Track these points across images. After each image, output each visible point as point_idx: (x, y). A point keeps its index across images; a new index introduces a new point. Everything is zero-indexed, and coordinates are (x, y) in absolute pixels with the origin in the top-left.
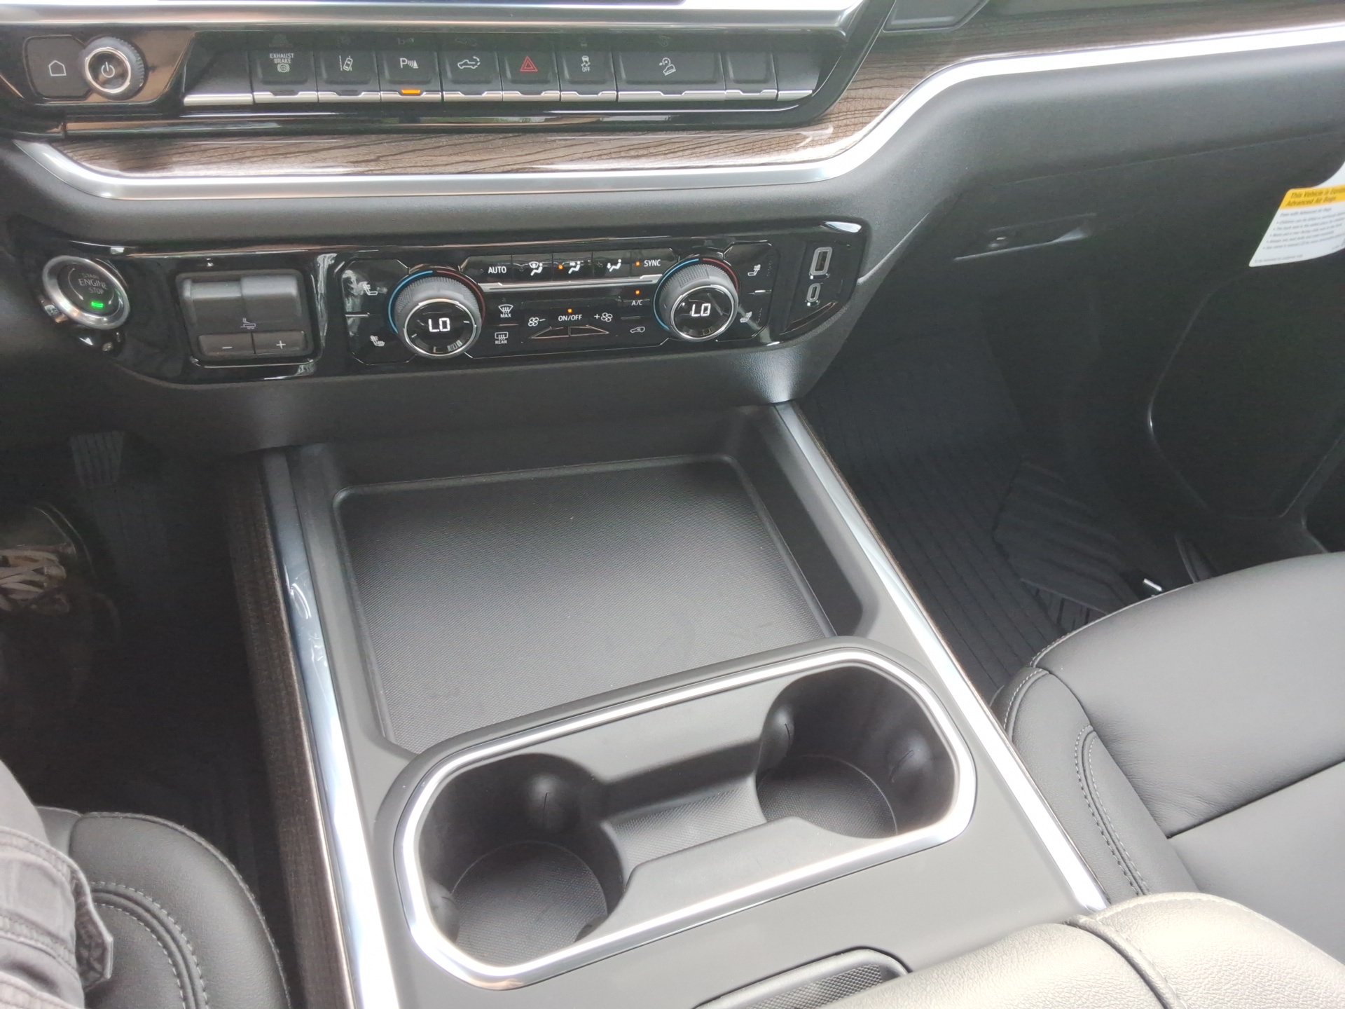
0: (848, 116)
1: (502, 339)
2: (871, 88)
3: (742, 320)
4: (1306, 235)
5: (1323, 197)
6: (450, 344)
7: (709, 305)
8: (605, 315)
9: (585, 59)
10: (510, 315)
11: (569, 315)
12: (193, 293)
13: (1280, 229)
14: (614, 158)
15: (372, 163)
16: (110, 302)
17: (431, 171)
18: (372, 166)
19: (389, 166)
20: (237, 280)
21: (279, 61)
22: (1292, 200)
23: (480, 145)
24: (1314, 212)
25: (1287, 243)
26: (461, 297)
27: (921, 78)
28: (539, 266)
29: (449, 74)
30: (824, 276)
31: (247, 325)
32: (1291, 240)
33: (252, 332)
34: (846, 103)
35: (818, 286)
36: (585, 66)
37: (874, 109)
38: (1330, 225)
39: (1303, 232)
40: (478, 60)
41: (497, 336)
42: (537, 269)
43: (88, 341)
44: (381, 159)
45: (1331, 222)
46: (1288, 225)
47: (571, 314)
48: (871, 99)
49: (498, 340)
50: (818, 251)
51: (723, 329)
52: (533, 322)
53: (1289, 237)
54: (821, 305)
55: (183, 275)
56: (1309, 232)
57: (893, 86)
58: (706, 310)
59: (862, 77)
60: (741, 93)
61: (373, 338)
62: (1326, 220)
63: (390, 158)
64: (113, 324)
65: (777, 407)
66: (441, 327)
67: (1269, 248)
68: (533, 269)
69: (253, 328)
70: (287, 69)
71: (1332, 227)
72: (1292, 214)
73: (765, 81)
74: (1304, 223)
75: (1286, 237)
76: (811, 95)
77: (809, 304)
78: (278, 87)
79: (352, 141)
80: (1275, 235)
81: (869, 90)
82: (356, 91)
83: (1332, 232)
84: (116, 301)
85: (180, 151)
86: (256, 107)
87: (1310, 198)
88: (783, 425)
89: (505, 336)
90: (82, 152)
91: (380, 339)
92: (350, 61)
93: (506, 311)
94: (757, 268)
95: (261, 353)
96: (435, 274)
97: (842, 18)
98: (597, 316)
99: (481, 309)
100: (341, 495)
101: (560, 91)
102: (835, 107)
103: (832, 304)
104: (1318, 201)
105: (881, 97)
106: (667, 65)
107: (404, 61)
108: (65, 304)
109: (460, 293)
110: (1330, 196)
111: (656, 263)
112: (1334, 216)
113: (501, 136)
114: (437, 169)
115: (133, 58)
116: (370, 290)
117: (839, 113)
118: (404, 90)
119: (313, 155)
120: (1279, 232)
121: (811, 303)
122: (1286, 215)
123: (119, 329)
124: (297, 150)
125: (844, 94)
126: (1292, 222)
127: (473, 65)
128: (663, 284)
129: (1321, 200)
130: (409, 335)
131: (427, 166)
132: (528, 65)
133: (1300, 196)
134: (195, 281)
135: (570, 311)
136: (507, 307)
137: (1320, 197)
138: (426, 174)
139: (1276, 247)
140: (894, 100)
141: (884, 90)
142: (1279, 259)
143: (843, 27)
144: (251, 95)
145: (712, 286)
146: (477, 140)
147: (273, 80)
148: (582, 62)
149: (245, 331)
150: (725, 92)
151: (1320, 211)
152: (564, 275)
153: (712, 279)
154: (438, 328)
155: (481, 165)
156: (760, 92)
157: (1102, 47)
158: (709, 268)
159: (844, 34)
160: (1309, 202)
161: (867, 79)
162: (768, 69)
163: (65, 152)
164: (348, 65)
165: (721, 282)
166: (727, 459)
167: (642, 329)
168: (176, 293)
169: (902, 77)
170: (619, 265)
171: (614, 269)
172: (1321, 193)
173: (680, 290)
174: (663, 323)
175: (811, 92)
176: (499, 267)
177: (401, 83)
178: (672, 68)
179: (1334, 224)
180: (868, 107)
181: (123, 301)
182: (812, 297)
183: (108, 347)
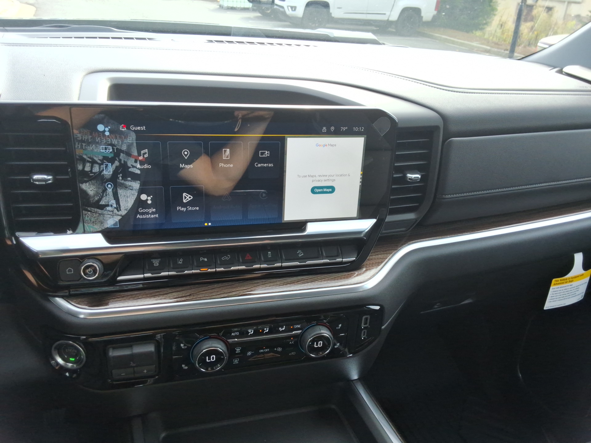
0: (370, 266)
1: (236, 361)
2: (377, 255)
3: (336, 347)
4: (565, 296)
5: (568, 280)
6: (215, 366)
7: (322, 342)
8: (279, 348)
9: (269, 253)
10: (240, 352)
11: (264, 349)
12: (113, 353)
13: (553, 294)
14: (281, 288)
15: (188, 297)
16: (78, 358)
17: (211, 298)
18: (188, 298)
19: (194, 297)
20: (131, 346)
21: (155, 262)
22: (555, 283)
23: (230, 286)
24: (566, 286)
25: (558, 299)
26: (220, 347)
27: (396, 250)
28: (252, 331)
29: (219, 262)
30: (368, 327)
31: (132, 364)
32: (559, 298)
33: (134, 367)
34: (369, 261)
35: (366, 331)
36: (269, 255)
37: (380, 262)
38: (574, 291)
39: (563, 295)
40: (230, 256)
41: (234, 361)
42: (251, 332)
43: (67, 374)
44: (192, 295)
45: (574, 290)
46: (556, 292)
47: (265, 349)
48: (378, 259)
49: (234, 362)
50: (364, 317)
51: (328, 351)
52: (249, 353)
53: (558, 297)
54: (367, 338)
55: (109, 346)
56: (565, 294)
57: (386, 254)
58: (320, 344)
59: (374, 251)
60: (329, 261)
61: (183, 366)
62: (571, 289)
63: (195, 294)
64: (78, 367)
65: (354, 382)
66: (212, 359)
67: (550, 302)
68: (249, 332)
69: (134, 365)
70: (158, 264)
71: (575, 291)
72: (557, 288)
73: (337, 256)
74: (563, 291)
75: (556, 297)
76: (355, 260)
77: (363, 338)
78: (153, 272)
79: (180, 289)
80: (551, 297)
81: (377, 256)
82: (183, 271)
83: (575, 294)
84: (80, 357)
85: (114, 298)
86: (145, 279)
87: (563, 281)
88: (357, 390)
89: (238, 360)
90: (75, 300)
91: (186, 366)
92: (181, 260)
93: (238, 350)
94: (340, 325)
95: (137, 375)
96: (210, 338)
97: (364, 233)
98: (275, 349)
99: (228, 351)
100: (163, 435)
101: (260, 265)
102: (365, 263)
103: (372, 338)
104: (566, 282)
105: (382, 258)
106: (300, 253)
107: (202, 259)
108: (60, 360)
109: (220, 345)
110: (571, 280)
111: (299, 326)
112: (574, 287)
113: (237, 282)
114: (213, 297)
115: (100, 266)
116: (184, 346)
117: (366, 265)
118: (201, 269)
119: (165, 295)
120: (553, 295)
121: (364, 338)
122: (555, 289)
123: (80, 369)
124: (159, 294)
125: (368, 258)
126: (557, 291)
127: (228, 258)
128: (302, 334)
129: (567, 282)
130: (198, 364)
131: (209, 296)
132: (248, 257)
133: (558, 281)
134: (114, 348)
135: (264, 348)
136: (238, 348)
137: (567, 281)
138: (209, 299)
139: (553, 301)
140: (387, 259)
141: (383, 255)
142: (556, 306)
143: (365, 236)
144: (143, 275)
145: (322, 334)
146: (228, 284)
147: (152, 269)
148: (268, 254)
149: (132, 367)
150: (322, 261)
151: (568, 286)
152: (262, 334)
153: (322, 331)
154: (211, 360)
155: (230, 294)
156: (335, 260)
157: (465, 234)
158: (321, 327)
159: (365, 238)
160: (563, 283)
161: (376, 252)
162: (338, 251)
163: (69, 301)
164: (181, 262)
165: (326, 333)
166: (333, 407)
167: (294, 353)
168: (105, 353)
169: (389, 250)
170: (284, 328)
171: (282, 330)
172: (566, 279)
173: (309, 337)
174: (303, 350)
175: (355, 259)
176: (236, 333)
177: (200, 267)
178: (302, 254)
179: (576, 290)
180: (377, 262)
181: (83, 356)
182: (364, 335)
183: (75, 376)
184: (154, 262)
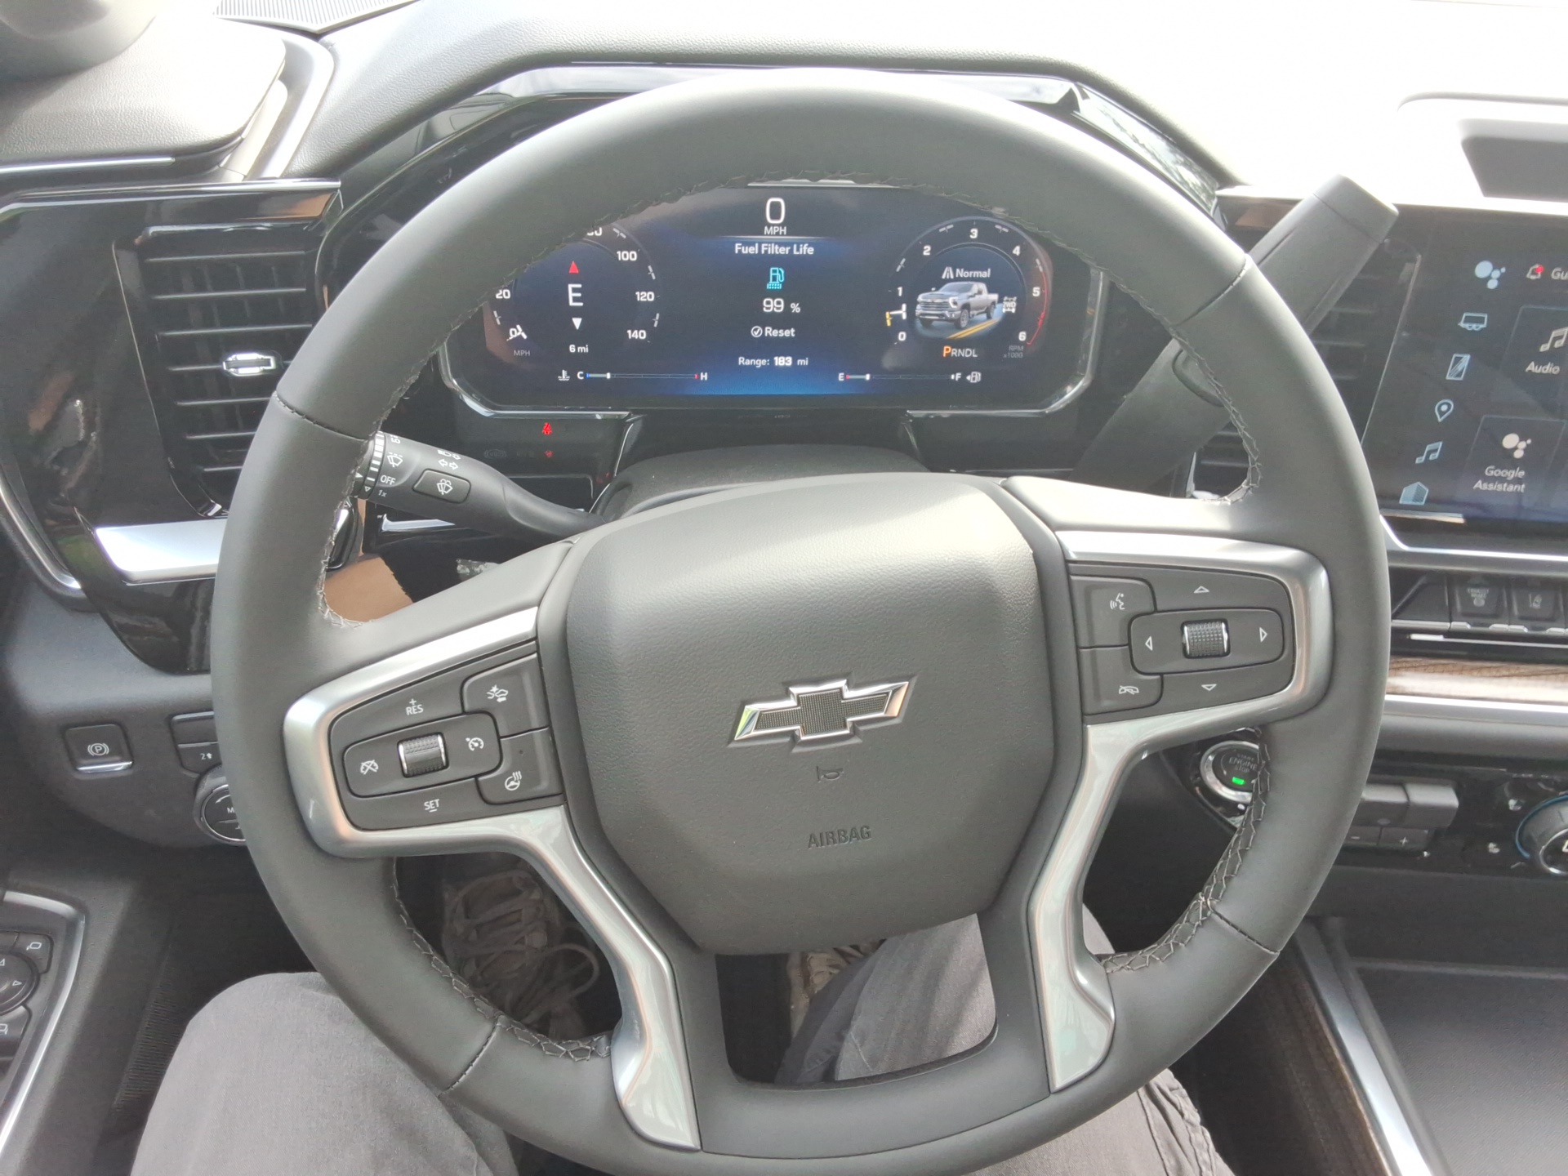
20: (1400, 784)
21: (1476, 595)
31: (1382, 820)
33: (1383, 826)
70: (1483, 603)
78: (1473, 619)
82: (1543, 627)
91: (1496, 847)
92: (1538, 599)
95: (1384, 845)
116: (1515, 805)
130: (1545, 855)
144: (1450, 624)
147: (1470, 613)
164: (1537, 603)
184: (1472, 595)
